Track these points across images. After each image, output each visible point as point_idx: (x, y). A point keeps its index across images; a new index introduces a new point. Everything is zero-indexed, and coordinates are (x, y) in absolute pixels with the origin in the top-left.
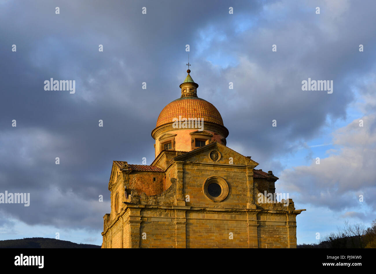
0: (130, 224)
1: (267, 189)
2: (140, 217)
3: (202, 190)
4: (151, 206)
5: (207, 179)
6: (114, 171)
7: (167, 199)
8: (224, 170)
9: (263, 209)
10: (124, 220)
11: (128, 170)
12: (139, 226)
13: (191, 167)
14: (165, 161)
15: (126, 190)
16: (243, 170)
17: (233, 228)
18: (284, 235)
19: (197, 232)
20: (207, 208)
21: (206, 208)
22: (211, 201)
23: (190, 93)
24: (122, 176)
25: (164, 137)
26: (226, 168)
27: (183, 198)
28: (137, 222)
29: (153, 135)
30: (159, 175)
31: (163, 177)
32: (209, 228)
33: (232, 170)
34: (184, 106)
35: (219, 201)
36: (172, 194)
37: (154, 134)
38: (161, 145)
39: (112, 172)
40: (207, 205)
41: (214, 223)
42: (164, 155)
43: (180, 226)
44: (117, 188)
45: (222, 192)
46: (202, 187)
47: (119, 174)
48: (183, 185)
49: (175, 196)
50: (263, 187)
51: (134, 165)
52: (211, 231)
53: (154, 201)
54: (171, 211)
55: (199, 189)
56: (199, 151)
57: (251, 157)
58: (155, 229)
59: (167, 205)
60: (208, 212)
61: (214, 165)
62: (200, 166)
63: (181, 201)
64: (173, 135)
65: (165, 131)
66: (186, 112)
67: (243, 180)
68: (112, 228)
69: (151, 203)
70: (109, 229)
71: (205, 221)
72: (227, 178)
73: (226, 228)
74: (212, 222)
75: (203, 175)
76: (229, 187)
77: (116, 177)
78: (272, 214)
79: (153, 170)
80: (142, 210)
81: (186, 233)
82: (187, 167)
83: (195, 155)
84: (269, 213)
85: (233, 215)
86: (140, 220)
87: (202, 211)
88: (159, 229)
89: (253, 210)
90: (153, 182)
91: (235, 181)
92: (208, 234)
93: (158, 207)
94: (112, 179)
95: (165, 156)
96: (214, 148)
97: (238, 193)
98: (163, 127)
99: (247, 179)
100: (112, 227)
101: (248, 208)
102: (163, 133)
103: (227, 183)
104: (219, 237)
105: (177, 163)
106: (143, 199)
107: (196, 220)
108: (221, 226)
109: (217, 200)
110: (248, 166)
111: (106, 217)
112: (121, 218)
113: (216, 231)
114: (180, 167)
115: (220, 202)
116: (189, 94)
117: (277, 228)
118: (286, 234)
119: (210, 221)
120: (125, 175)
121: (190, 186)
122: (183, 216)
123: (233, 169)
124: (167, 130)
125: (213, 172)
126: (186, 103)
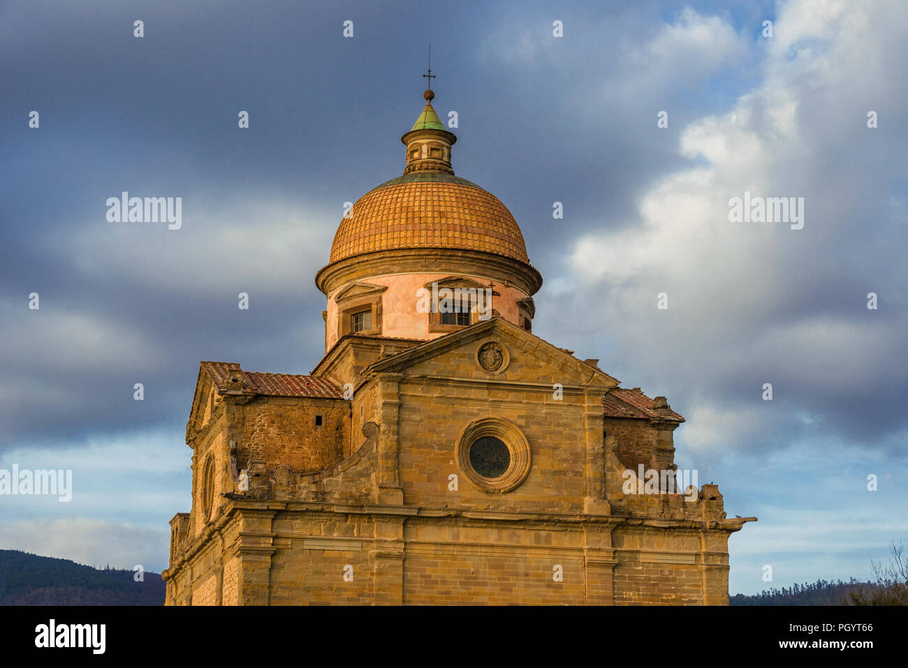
0: (241, 558)
1: (651, 450)
2: (271, 537)
3: (453, 459)
4: (302, 503)
5: (468, 425)
6: (203, 389)
7: (351, 484)
8: (516, 400)
9: (630, 513)
10: (226, 542)
11: (240, 393)
12: (267, 562)
13: (423, 389)
14: (350, 367)
15: (234, 452)
16: (573, 399)
17: (541, 571)
18: (691, 591)
19: (436, 582)
20: (466, 511)
21: (462, 511)
22: (479, 491)
23: (432, 162)
24: (225, 410)
25: (351, 294)
26: (524, 394)
27: (398, 481)
28: (261, 552)
29: (320, 284)
30: (333, 408)
31: (344, 414)
32: (472, 570)
33: (541, 397)
34: (411, 204)
35: (502, 491)
36: (367, 469)
37: (324, 281)
38: (341, 314)
39: (196, 394)
40: (467, 501)
41: (487, 554)
42: (348, 348)
43: (387, 563)
44: (209, 444)
45: (512, 463)
46: (453, 449)
47: (216, 403)
48: (398, 441)
49: (373, 475)
50: (638, 445)
51: (261, 375)
52: (476, 578)
53: (313, 488)
54: (362, 520)
55: (442, 454)
56: (445, 344)
57: (597, 361)
58: (315, 573)
59: (350, 502)
60: (468, 522)
61: (490, 386)
62: (447, 386)
63: (392, 491)
64: (377, 288)
65: (354, 276)
66: (417, 220)
67: (575, 429)
68: (193, 560)
69: (303, 496)
70: (183, 562)
71: (459, 548)
72: (527, 423)
73: (521, 570)
74: (479, 554)
75: (456, 413)
76: (531, 450)
77: (208, 409)
78: (657, 529)
79: (316, 393)
80: (278, 514)
81: (403, 587)
82: (409, 391)
83: (436, 356)
84: (646, 526)
85: (543, 533)
86: (270, 546)
87: (451, 521)
88: (324, 574)
89: (601, 519)
90: (316, 430)
91: (551, 433)
92: (467, 589)
93: (325, 507)
94: (198, 412)
95: (352, 352)
96: (492, 334)
97: (556, 468)
98: (349, 262)
99: (587, 427)
100: (192, 557)
101: (586, 512)
102: (347, 281)
103: (526, 436)
104: (500, 597)
105: (381, 379)
106: (281, 484)
107: (433, 548)
108: (506, 563)
109: (497, 488)
110: (590, 388)
111: (178, 524)
112: (219, 537)
113: (490, 579)
114: (389, 391)
115: (505, 493)
116: (427, 163)
117: (671, 572)
118: (698, 591)
119: (476, 549)
120: (234, 407)
121: (419, 446)
122: (397, 534)
123: (545, 395)
124: (360, 274)
125: (486, 406)
126: (418, 194)
